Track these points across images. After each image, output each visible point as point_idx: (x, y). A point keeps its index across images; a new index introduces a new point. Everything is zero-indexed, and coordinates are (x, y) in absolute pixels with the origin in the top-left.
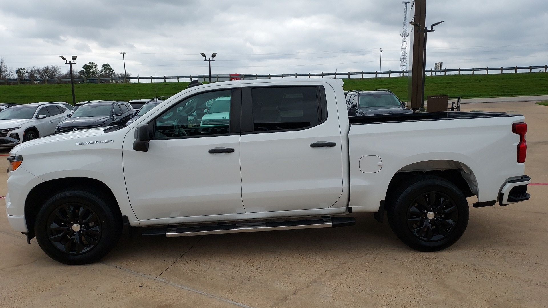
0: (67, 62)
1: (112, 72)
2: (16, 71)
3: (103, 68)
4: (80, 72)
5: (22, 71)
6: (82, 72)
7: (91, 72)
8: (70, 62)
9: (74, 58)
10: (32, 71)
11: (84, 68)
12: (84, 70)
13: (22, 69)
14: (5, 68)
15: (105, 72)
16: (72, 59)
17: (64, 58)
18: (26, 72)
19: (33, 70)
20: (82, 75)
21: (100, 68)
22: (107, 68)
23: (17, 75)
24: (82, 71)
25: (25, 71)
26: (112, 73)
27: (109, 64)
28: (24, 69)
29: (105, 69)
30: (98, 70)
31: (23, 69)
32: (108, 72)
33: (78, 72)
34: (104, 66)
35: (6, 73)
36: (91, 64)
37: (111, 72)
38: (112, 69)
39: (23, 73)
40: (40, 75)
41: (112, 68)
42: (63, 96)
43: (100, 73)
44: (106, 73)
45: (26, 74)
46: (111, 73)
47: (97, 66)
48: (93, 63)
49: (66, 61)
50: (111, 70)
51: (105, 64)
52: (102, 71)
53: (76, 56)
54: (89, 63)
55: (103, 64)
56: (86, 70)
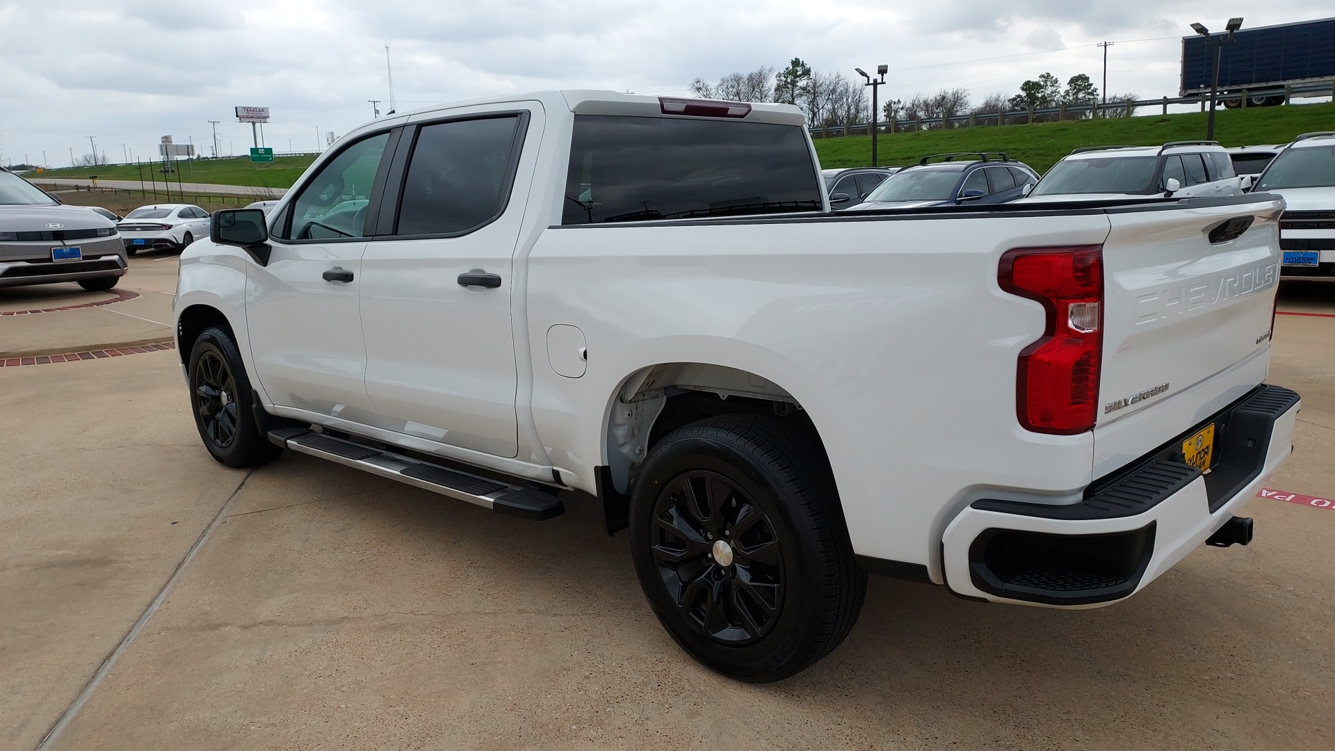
0: (868, 81)
1: (1092, 94)
2: (885, 107)
3: (1071, 86)
4: (1014, 99)
5: (895, 105)
6: (1018, 99)
7: (1038, 98)
8: (875, 81)
9: (883, 71)
10: (913, 105)
11: (1023, 89)
12: (1023, 94)
13: (895, 103)
14: (865, 104)
15: (1074, 94)
16: (879, 73)
17: (863, 74)
18: (902, 108)
19: (916, 103)
20: (1017, 105)
21: (1064, 87)
22: (1079, 85)
23: (885, 116)
24: (1019, 96)
25: (901, 106)
26: (1092, 97)
27: (1087, 76)
28: (899, 102)
29: (1075, 88)
30: (1059, 93)
31: (896, 101)
32: (1081, 95)
33: (1009, 100)
34: (1073, 81)
35: (865, 113)
36: (1044, 79)
37: (1089, 94)
38: (1092, 88)
39: (896, 111)
40: (928, 112)
41: (1091, 85)
42: (914, 158)
43: (1062, 99)
44: (1077, 97)
45: (902, 113)
46: (1087, 97)
47: (1057, 82)
48: (1048, 74)
49: (868, 78)
50: (1090, 91)
51: (1077, 75)
52: (1067, 93)
53: (887, 66)
54: (1040, 77)
55: (1072, 77)
56: (1027, 95)
